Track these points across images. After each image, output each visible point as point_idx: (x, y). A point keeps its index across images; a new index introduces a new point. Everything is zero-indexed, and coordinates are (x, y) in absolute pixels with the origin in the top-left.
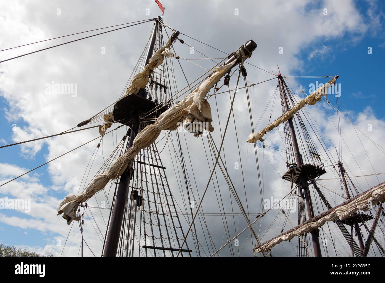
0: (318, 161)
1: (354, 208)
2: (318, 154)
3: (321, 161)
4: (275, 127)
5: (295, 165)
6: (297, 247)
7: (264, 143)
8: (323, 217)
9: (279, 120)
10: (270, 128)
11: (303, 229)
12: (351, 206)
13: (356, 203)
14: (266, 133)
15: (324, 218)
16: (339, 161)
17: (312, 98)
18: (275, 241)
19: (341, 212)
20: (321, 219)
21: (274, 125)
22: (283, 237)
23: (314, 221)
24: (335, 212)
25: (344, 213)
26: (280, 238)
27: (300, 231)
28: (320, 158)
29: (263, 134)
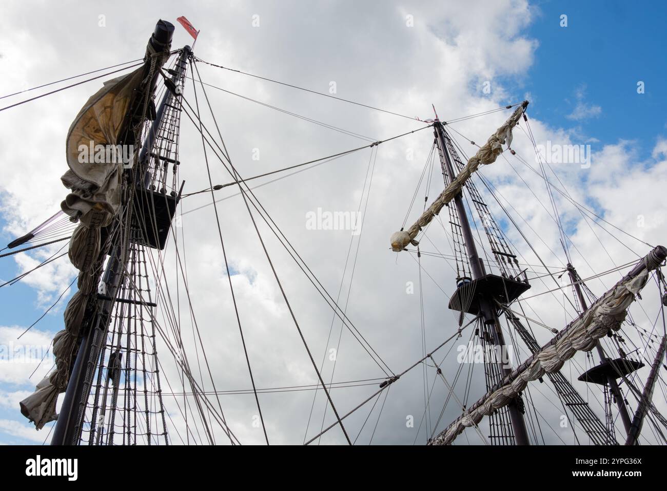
0: (513, 267)
1: (567, 348)
2: (513, 254)
3: (518, 267)
4: (434, 216)
5: (466, 280)
6: (489, 437)
7: (418, 249)
8: (521, 373)
9: (438, 201)
10: (426, 219)
11: (492, 401)
12: (561, 346)
13: (570, 338)
14: (421, 230)
15: (522, 375)
16: (569, 265)
17: (485, 152)
18: (453, 430)
19: (546, 360)
20: (518, 377)
21: (431, 212)
22: (464, 421)
23: (508, 383)
24: (537, 362)
25: (552, 360)
26: (459, 422)
27: (488, 405)
28: (516, 262)
29: (416, 232)
